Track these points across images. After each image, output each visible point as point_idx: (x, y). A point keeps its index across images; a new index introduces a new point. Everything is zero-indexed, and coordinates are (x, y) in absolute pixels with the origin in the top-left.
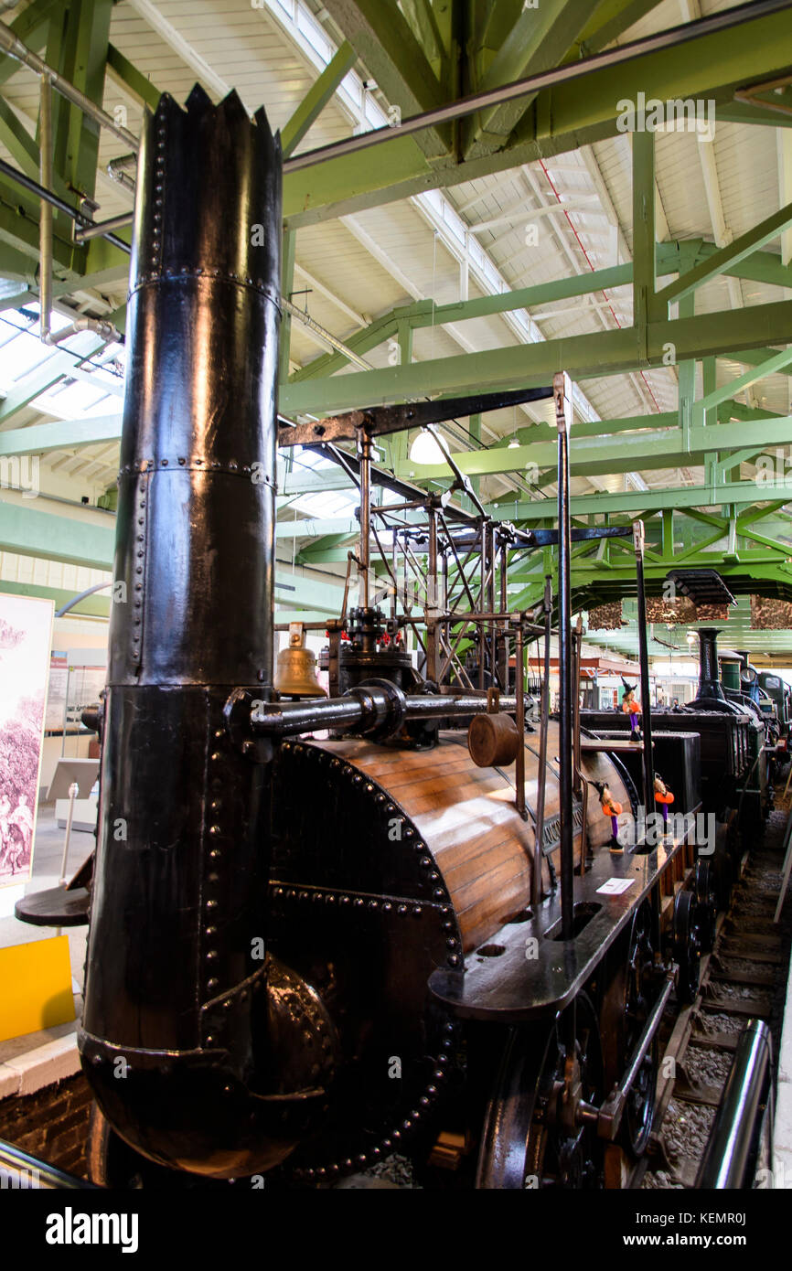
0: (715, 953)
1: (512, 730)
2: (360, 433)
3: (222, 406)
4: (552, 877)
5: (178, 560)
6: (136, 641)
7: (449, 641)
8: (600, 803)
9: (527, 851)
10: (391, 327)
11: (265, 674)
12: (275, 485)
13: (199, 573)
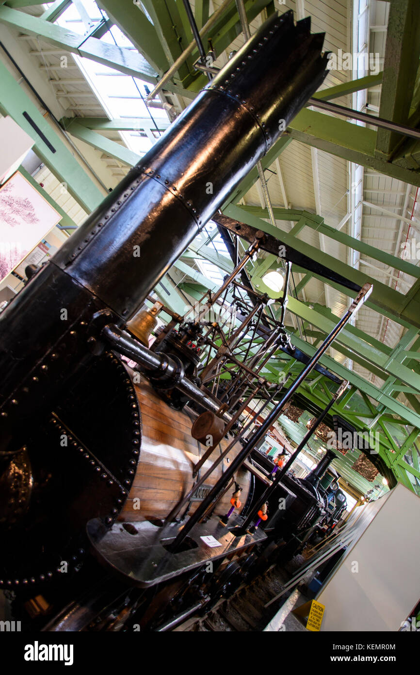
0: (228, 600)
1: (220, 431)
2: (255, 242)
3: (206, 172)
4: (185, 514)
5: (129, 226)
6: (79, 249)
7: (222, 368)
8: (232, 495)
9: (183, 493)
10: (297, 217)
11: (127, 313)
12: (201, 229)
13: (134, 240)
